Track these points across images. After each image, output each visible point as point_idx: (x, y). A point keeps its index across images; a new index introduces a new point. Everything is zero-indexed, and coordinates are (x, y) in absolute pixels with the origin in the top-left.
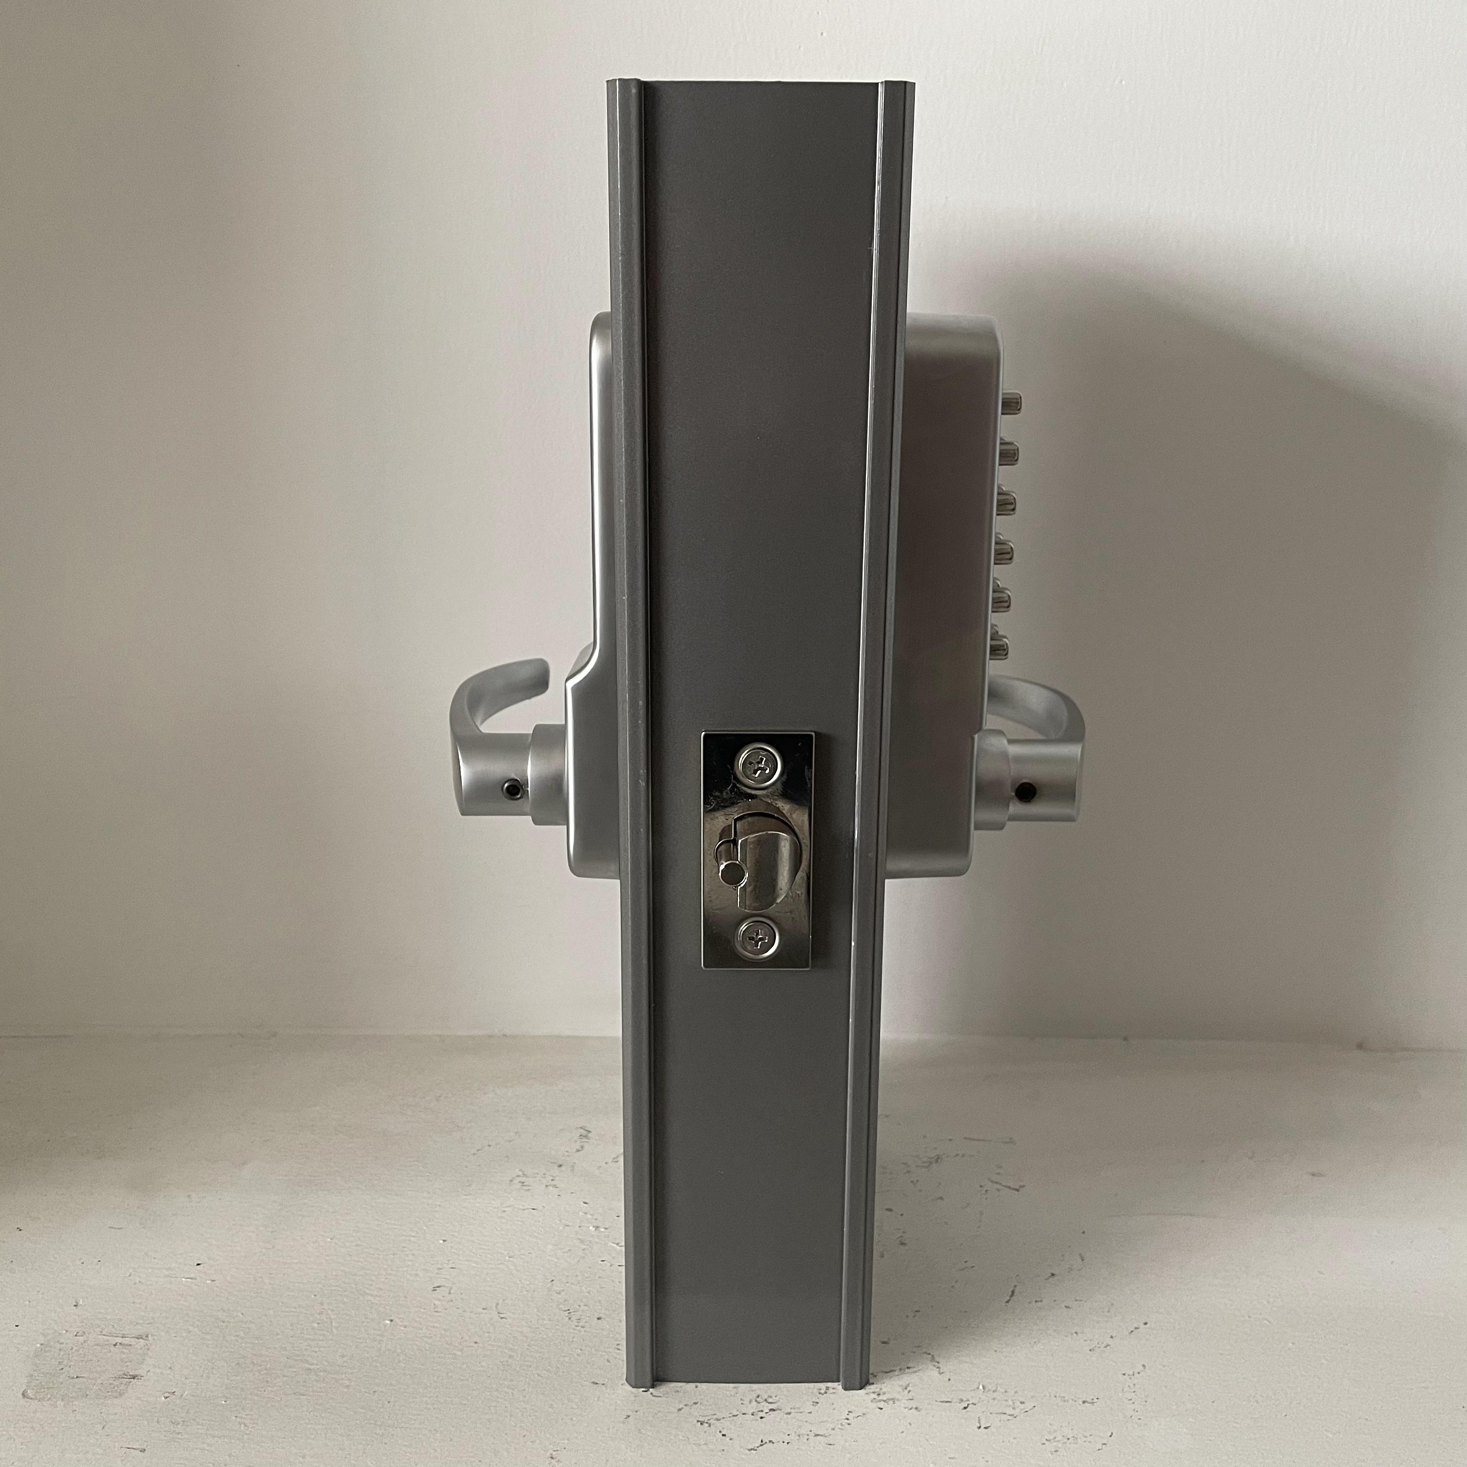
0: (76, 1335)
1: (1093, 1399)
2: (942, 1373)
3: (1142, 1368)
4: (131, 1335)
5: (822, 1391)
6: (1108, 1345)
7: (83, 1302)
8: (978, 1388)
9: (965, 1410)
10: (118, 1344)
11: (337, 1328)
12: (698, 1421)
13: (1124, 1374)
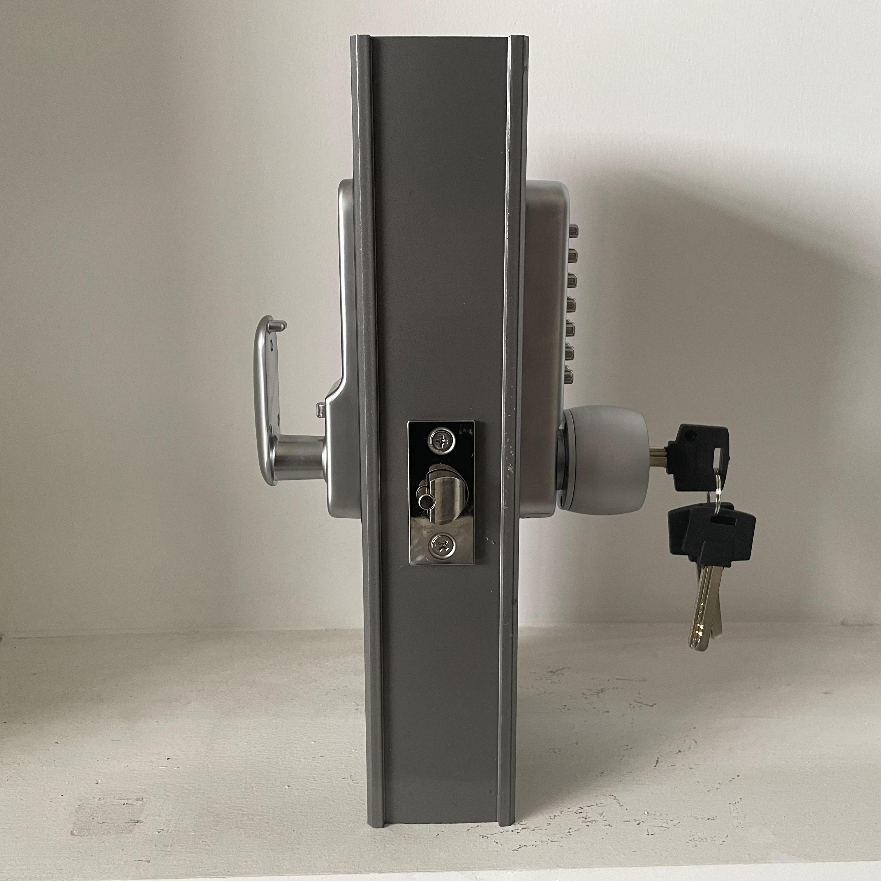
0: (99, 800)
1: (713, 817)
2: (622, 806)
3: (739, 800)
4: (132, 798)
5: (552, 818)
6: (718, 788)
7: (101, 781)
8: (644, 813)
9: (638, 826)
10: (125, 804)
11: (256, 791)
12: (480, 836)
13: (730, 804)
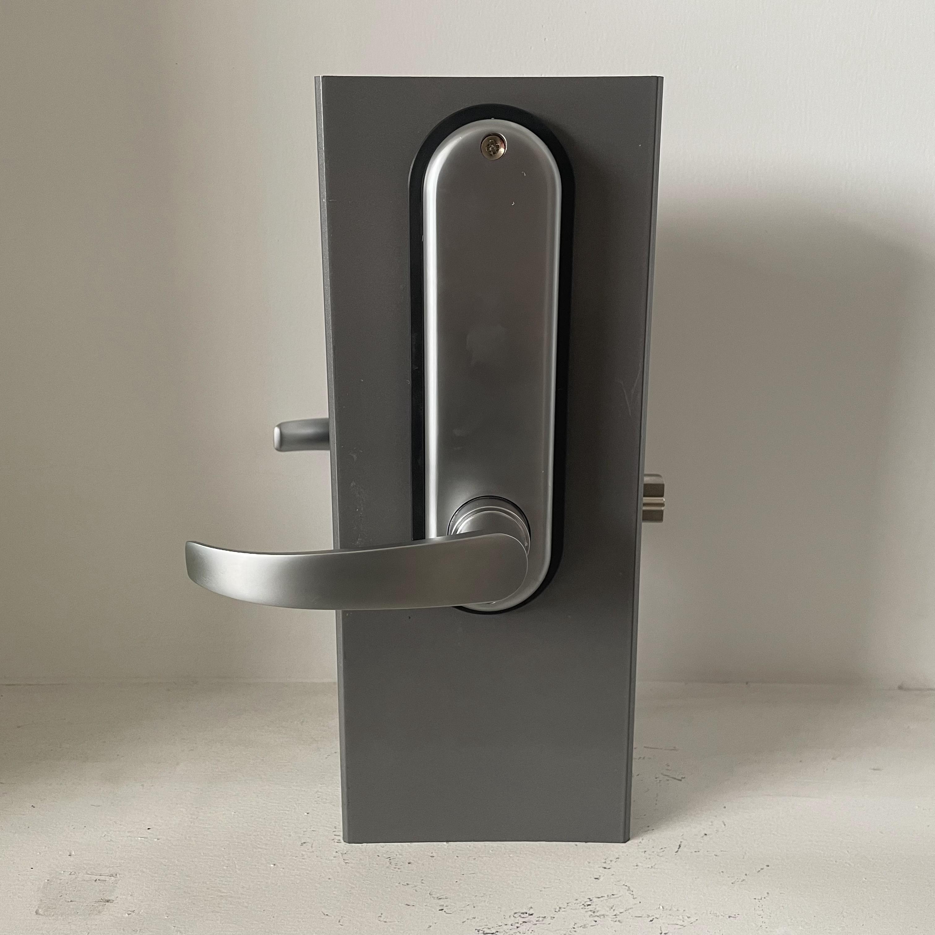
0: (70, 874)
1: (735, 915)
2: (636, 898)
3: (766, 894)
4: (105, 874)
5: (557, 910)
6: (744, 880)
7: (75, 853)
8: (659, 908)
9: (651, 922)
10: (98, 880)
11: (239, 869)
12: (476, 930)
13: (755, 899)
